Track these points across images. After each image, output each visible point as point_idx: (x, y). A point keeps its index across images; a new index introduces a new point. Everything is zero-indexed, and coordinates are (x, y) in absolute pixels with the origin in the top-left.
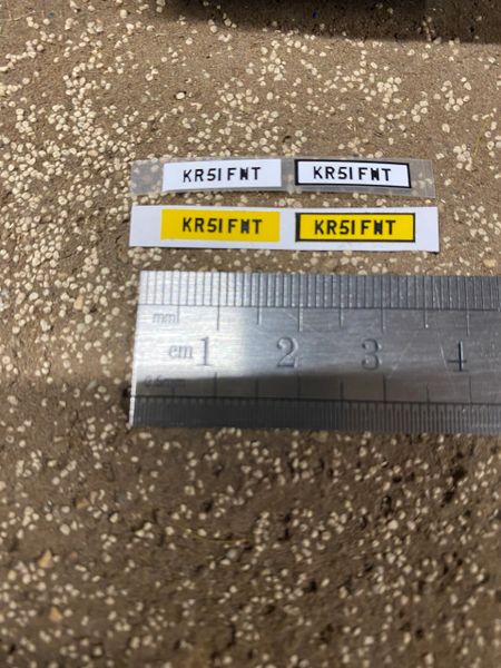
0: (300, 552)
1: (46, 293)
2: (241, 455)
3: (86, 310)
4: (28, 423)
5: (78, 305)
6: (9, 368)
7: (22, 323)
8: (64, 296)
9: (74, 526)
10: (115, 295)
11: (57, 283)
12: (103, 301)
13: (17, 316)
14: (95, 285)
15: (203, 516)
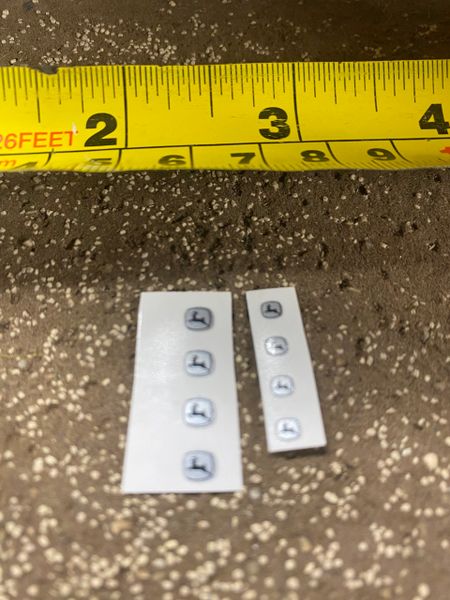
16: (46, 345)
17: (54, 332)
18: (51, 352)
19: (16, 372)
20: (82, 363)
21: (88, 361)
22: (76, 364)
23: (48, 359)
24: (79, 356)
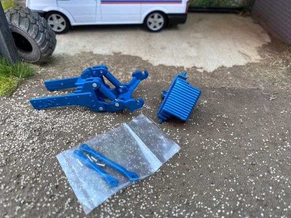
0: (78, 209)
1: (21, 146)
2: (65, 184)
3: (30, 149)
4: (4, 177)
5: (28, 149)
6: (3, 162)
7: (11, 153)
8: (25, 147)
9: (8, 204)
10: (39, 146)
11: (24, 144)
12: (36, 148)
13: (10, 151)
14: (35, 144)
15: (50, 200)
16: (66, 204)
17: (69, 199)
18: (67, 206)
19: (54, 213)
20: (77, 211)
21: (79, 210)
22: (76, 211)
23: (66, 209)
24: (77, 208)
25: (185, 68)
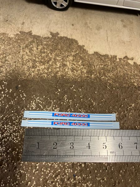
25: (117, 58)
